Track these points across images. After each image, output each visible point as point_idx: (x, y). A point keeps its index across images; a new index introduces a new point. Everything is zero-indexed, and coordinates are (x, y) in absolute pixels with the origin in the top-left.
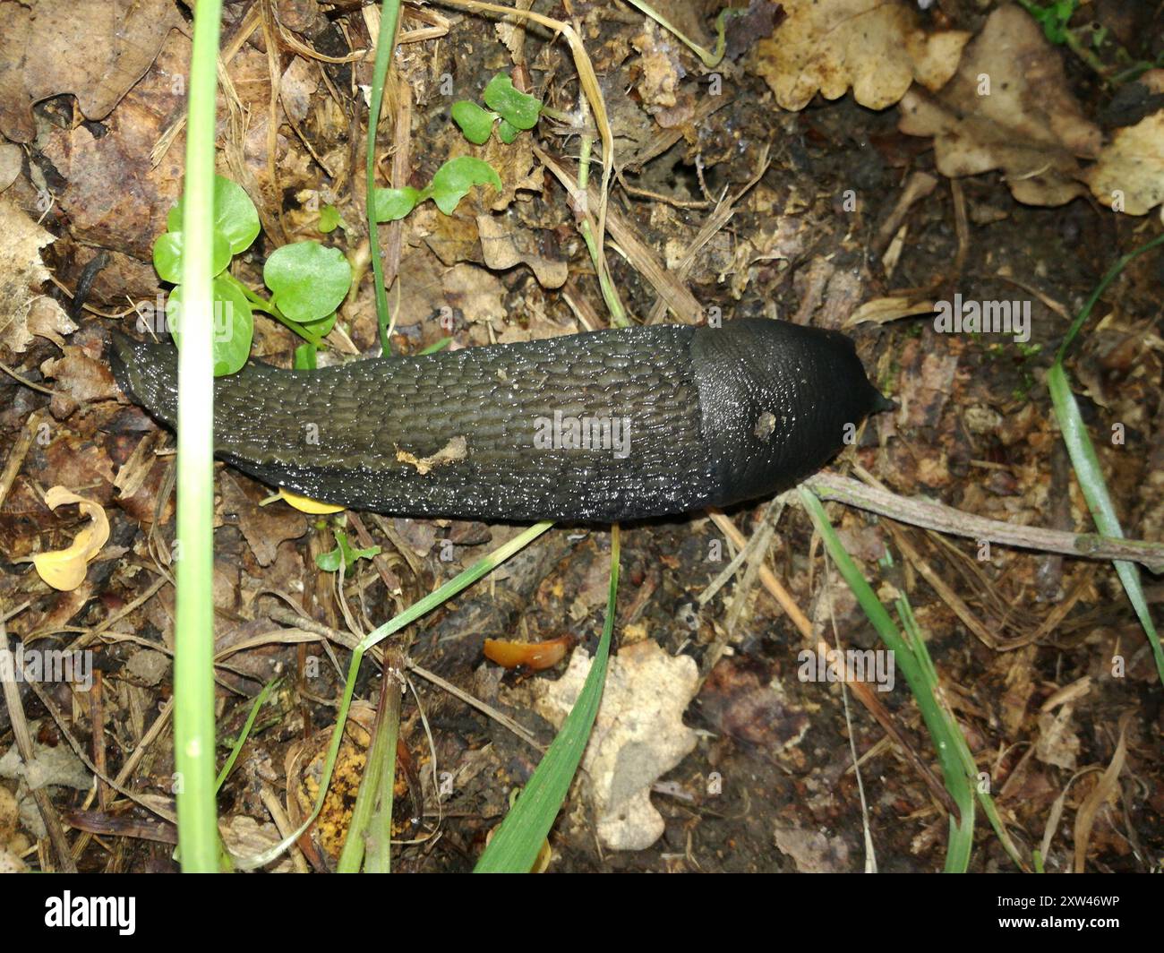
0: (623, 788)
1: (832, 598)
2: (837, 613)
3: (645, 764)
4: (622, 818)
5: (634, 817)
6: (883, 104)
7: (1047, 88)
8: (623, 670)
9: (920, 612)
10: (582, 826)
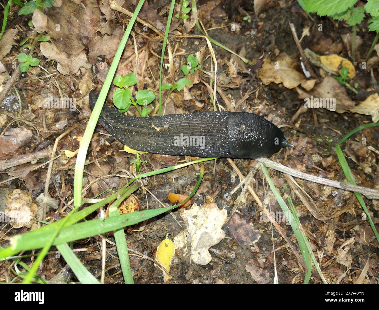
0: (201, 244)
1: (269, 198)
2: (271, 203)
3: (209, 239)
4: (199, 253)
5: (203, 254)
6: (291, 88)
7: (341, 95)
8: (206, 212)
9: (297, 208)
10: (187, 254)
